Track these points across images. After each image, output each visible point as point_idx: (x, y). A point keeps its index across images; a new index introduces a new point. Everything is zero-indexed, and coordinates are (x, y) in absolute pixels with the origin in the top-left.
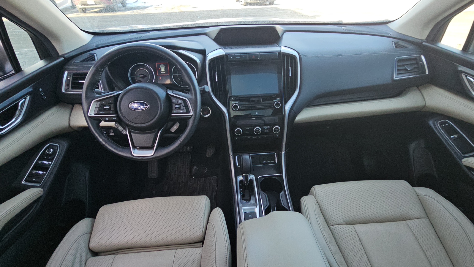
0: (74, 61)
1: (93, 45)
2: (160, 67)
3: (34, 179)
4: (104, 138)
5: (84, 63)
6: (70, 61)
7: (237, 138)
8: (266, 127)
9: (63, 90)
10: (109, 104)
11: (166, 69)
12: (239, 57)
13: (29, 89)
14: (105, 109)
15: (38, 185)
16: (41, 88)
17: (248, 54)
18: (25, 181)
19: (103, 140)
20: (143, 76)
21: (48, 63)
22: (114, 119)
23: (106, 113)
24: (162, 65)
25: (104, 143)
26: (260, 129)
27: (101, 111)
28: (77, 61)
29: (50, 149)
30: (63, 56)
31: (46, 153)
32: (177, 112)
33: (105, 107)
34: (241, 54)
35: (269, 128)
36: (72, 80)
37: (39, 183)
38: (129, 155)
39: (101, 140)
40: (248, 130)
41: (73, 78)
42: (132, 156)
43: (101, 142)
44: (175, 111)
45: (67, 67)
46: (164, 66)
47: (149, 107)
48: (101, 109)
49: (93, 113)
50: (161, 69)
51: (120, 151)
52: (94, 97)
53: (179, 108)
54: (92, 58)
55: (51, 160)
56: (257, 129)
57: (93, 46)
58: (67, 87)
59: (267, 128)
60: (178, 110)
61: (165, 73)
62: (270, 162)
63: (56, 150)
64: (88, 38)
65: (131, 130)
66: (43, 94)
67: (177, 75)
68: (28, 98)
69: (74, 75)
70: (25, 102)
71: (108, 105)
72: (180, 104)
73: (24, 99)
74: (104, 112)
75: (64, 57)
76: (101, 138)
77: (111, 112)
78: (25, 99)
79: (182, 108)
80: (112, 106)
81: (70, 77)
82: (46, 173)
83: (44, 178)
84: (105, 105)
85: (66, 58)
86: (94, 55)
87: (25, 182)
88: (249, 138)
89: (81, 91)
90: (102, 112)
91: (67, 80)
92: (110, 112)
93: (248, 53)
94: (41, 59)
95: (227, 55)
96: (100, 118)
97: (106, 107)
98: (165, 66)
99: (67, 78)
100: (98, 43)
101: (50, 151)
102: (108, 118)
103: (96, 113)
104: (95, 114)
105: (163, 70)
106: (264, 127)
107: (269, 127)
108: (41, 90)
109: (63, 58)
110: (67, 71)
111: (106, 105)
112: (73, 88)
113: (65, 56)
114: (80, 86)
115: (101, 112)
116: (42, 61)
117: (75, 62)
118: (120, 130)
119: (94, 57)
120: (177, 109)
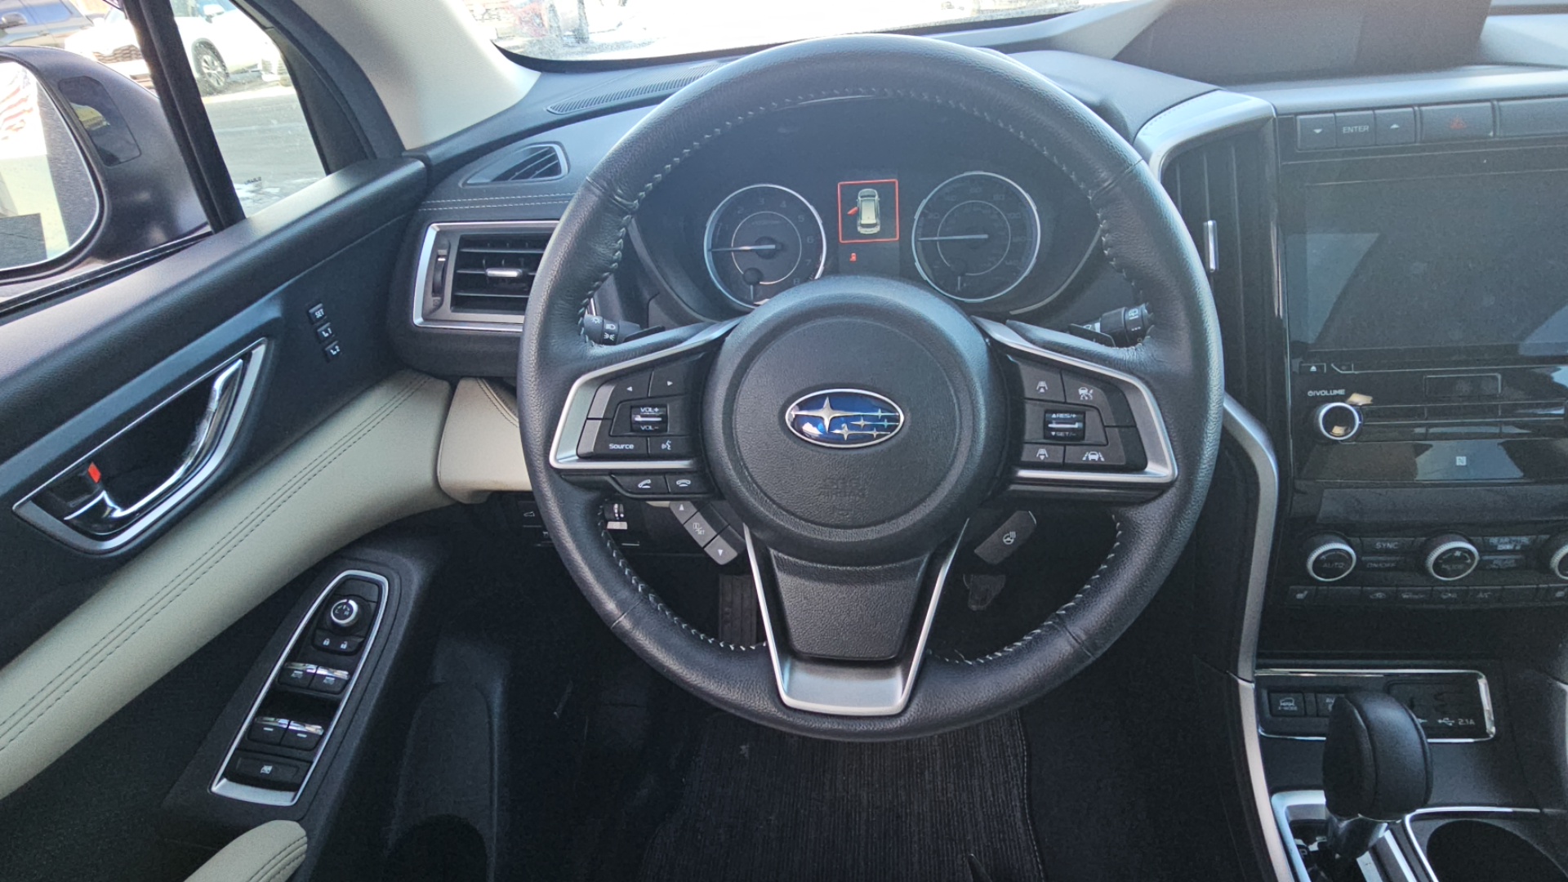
0: (467, 180)
1: (545, 109)
2: (855, 204)
3: (267, 769)
4: (625, 594)
5: (510, 184)
6: (452, 179)
7: (1302, 592)
8: (1506, 539)
9: (417, 318)
10: (659, 401)
11: (884, 212)
12: (1366, 128)
13: (265, 310)
14: (635, 428)
15: (283, 799)
16: (320, 306)
17: (1424, 108)
18: (224, 775)
19: (622, 605)
20: (773, 247)
21: (353, 185)
22: (683, 483)
23: (643, 451)
24: (865, 191)
25: (625, 622)
26: (1470, 552)
27: (617, 438)
28: (481, 175)
29: (347, 603)
30: (419, 154)
31: (328, 623)
32: (1061, 461)
33: (639, 418)
34: (1373, 109)
35: (1523, 546)
36: (457, 267)
37: (293, 788)
38: (760, 704)
39: (611, 606)
40: (1388, 552)
41: (460, 255)
42: (779, 710)
43: (608, 615)
44: (1042, 453)
45: (438, 205)
46: (877, 198)
47: (906, 429)
48: (616, 422)
49: (574, 452)
50: (858, 214)
51: (710, 673)
52: (582, 357)
53: (1077, 438)
54: (545, 164)
55: (348, 660)
56: (1458, 554)
57: (543, 112)
58: (432, 301)
59: (1509, 547)
60: (1065, 445)
61: (876, 230)
62: (1456, 724)
63: (373, 605)
64: (523, 80)
65: (773, 552)
66: (326, 331)
67: (936, 241)
68: (259, 353)
69: (467, 241)
70: (243, 370)
71: (653, 407)
72: (1081, 410)
73: (240, 361)
74: (631, 447)
75: (425, 160)
76: (612, 594)
77: (667, 446)
78: (247, 357)
79: (1094, 432)
80: (673, 409)
81: (449, 252)
82: (326, 729)
83: (311, 763)
84: (635, 405)
85: (434, 163)
86: (551, 150)
87: (224, 781)
88: (1379, 595)
89: (520, 319)
90: (622, 447)
91: (433, 268)
92: (663, 446)
93: (1420, 105)
94: (328, 172)
95: (1285, 122)
96: (607, 478)
97: (646, 416)
98: (880, 197)
99: (435, 255)
100: (564, 100)
101: (347, 613)
102: (649, 481)
103: (591, 449)
104: (584, 458)
105: (869, 215)
106: (1494, 540)
107: (1525, 540)
108: (319, 315)
109: (420, 165)
110: (434, 225)
111: (643, 407)
112: (459, 303)
113: (431, 154)
114: (513, 298)
115: (618, 447)
116: (330, 176)
117: (468, 182)
118: (697, 541)
119: (555, 157)
120: (1055, 437)
